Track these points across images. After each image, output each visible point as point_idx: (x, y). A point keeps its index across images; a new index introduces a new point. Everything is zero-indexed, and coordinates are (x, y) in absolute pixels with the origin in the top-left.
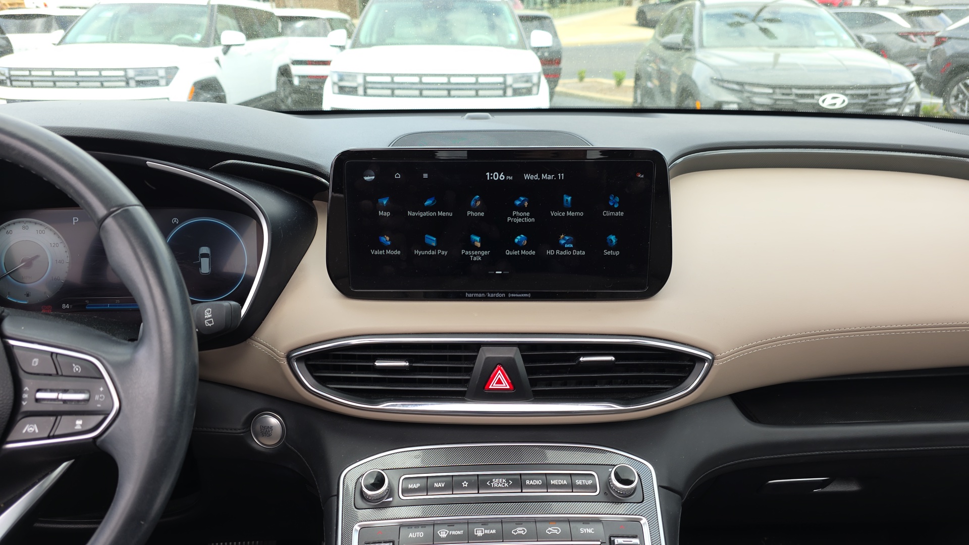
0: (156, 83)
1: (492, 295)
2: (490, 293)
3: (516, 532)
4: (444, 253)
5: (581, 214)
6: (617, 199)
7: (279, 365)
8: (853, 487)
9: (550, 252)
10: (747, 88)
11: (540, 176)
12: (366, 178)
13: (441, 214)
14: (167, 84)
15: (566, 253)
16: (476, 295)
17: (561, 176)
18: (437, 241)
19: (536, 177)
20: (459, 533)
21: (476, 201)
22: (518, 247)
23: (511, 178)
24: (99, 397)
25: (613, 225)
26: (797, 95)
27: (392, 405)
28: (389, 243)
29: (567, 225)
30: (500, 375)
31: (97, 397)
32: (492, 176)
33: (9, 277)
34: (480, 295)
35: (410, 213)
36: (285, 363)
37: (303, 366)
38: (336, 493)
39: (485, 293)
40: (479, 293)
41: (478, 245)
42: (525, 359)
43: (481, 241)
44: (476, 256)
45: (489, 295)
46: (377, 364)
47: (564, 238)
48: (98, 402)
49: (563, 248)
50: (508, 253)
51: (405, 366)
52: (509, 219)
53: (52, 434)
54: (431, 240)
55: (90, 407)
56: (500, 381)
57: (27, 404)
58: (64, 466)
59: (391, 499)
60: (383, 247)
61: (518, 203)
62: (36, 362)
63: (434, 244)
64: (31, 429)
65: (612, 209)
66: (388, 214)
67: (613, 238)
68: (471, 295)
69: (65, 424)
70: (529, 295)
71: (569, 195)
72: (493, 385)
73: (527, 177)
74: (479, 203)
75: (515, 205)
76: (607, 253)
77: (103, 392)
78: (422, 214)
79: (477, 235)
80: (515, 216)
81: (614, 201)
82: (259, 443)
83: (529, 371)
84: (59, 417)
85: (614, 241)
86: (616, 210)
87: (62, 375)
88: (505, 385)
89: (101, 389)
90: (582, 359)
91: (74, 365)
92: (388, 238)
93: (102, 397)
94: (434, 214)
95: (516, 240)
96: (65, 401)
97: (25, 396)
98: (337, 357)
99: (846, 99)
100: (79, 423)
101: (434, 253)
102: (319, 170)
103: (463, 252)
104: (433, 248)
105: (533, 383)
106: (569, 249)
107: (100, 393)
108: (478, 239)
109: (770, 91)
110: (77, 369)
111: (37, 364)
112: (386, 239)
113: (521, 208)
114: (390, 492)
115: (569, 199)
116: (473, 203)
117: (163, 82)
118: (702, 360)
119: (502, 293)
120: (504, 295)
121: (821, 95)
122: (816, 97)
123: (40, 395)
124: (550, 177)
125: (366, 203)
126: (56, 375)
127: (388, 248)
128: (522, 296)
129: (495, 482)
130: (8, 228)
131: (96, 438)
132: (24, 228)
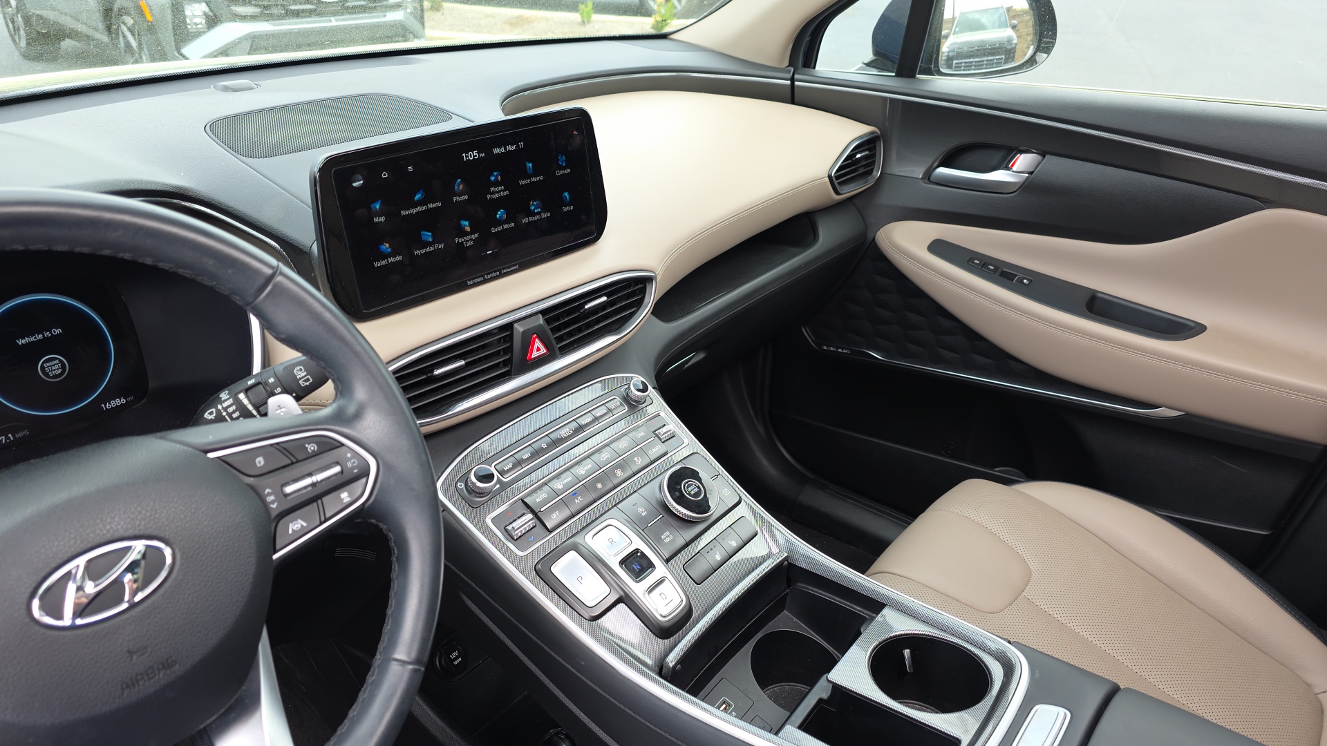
1: (489, 276)
2: (487, 274)
4: (441, 246)
5: (541, 178)
6: (564, 158)
9: (525, 221)
11: (505, 149)
12: (354, 185)
13: (431, 206)
15: (537, 217)
16: (476, 280)
17: (521, 144)
18: (433, 236)
19: (503, 150)
20: (569, 479)
21: (459, 186)
22: (500, 223)
23: (483, 155)
24: (352, 464)
25: (564, 183)
28: (389, 250)
29: (533, 191)
30: (538, 343)
31: (349, 465)
32: (468, 156)
34: (479, 280)
35: (403, 213)
39: (483, 276)
40: (477, 278)
41: (468, 229)
42: (549, 324)
43: (470, 225)
44: (468, 241)
45: (486, 277)
46: (437, 372)
47: (533, 204)
48: (354, 468)
49: (533, 214)
50: (494, 230)
51: (462, 365)
52: (489, 196)
53: (323, 519)
54: (427, 236)
55: (346, 477)
56: (539, 348)
57: (277, 506)
60: (385, 256)
61: (493, 178)
62: (260, 461)
63: (430, 240)
64: (296, 526)
65: (562, 168)
66: (382, 219)
67: (566, 194)
68: (472, 282)
69: (330, 504)
70: (517, 267)
71: (530, 162)
72: (535, 354)
73: (496, 151)
74: (461, 186)
75: (490, 181)
76: (565, 209)
77: (352, 457)
78: (414, 211)
79: (466, 220)
80: (493, 193)
81: (562, 160)
84: (320, 501)
85: (568, 197)
86: (564, 168)
87: (298, 461)
89: (349, 455)
90: (586, 307)
91: (307, 446)
92: (387, 245)
93: (354, 462)
94: (425, 208)
95: (498, 216)
96: (315, 485)
97: (269, 499)
100: (345, 496)
101: (432, 249)
103: (457, 240)
104: (430, 244)
105: (558, 341)
106: (539, 213)
107: (349, 459)
108: (467, 223)
110: (311, 447)
111: (262, 463)
112: (386, 247)
113: (496, 184)
115: (531, 165)
116: (456, 187)
118: (651, 279)
119: (495, 272)
120: (498, 273)
123: (287, 490)
124: (513, 148)
125: (361, 212)
126: (293, 463)
127: (389, 256)
128: (512, 269)
129: (564, 434)
131: (366, 503)
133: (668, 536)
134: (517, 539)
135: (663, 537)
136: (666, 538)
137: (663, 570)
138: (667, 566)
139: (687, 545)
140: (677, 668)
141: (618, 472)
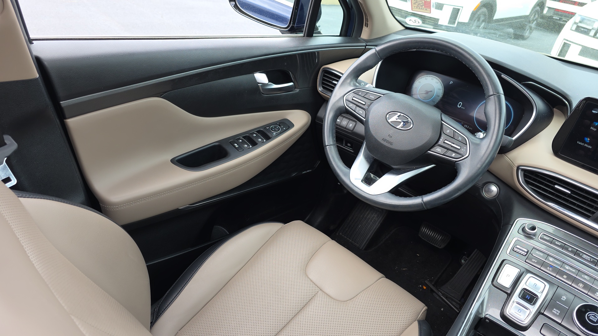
3: (584, 276)
7: (512, 169)
12: (593, 111)
20: (558, 263)
27: (553, 205)
28: (588, 142)
31: (462, 150)
33: (418, 95)
36: (515, 169)
37: (523, 173)
38: (512, 224)
46: (556, 186)
48: (462, 151)
51: (568, 193)
53: (443, 154)
55: (459, 151)
57: (440, 142)
59: (534, 237)
60: (584, 142)
62: (448, 131)
64: (438, 150)
66: (595, 130)
69: (449, 153)
82: (485, 195)
84: (448, 150)
92: (589, 139)
96: (452, 146)
97: (441, 140)
98: (538, 176)
100: (454, 155)
107: (464, 149)
110: (460, 138)
112: (588, 140)
114: (535, 235)
123: (446, 141)
125: (587, 122)
126: (453, 138)
127: (587, 143)
129: (584, 256)
130: (427, 78)
131: (456, 161)
132: (432, 79)
133: (557, 312)
134: (514, 251)
135: (554, 309)
136: (555, 311)
137: (534, 309)
138: (539, 313)
139: (560, 324)
140: (487, 320)
141: (581, 285)
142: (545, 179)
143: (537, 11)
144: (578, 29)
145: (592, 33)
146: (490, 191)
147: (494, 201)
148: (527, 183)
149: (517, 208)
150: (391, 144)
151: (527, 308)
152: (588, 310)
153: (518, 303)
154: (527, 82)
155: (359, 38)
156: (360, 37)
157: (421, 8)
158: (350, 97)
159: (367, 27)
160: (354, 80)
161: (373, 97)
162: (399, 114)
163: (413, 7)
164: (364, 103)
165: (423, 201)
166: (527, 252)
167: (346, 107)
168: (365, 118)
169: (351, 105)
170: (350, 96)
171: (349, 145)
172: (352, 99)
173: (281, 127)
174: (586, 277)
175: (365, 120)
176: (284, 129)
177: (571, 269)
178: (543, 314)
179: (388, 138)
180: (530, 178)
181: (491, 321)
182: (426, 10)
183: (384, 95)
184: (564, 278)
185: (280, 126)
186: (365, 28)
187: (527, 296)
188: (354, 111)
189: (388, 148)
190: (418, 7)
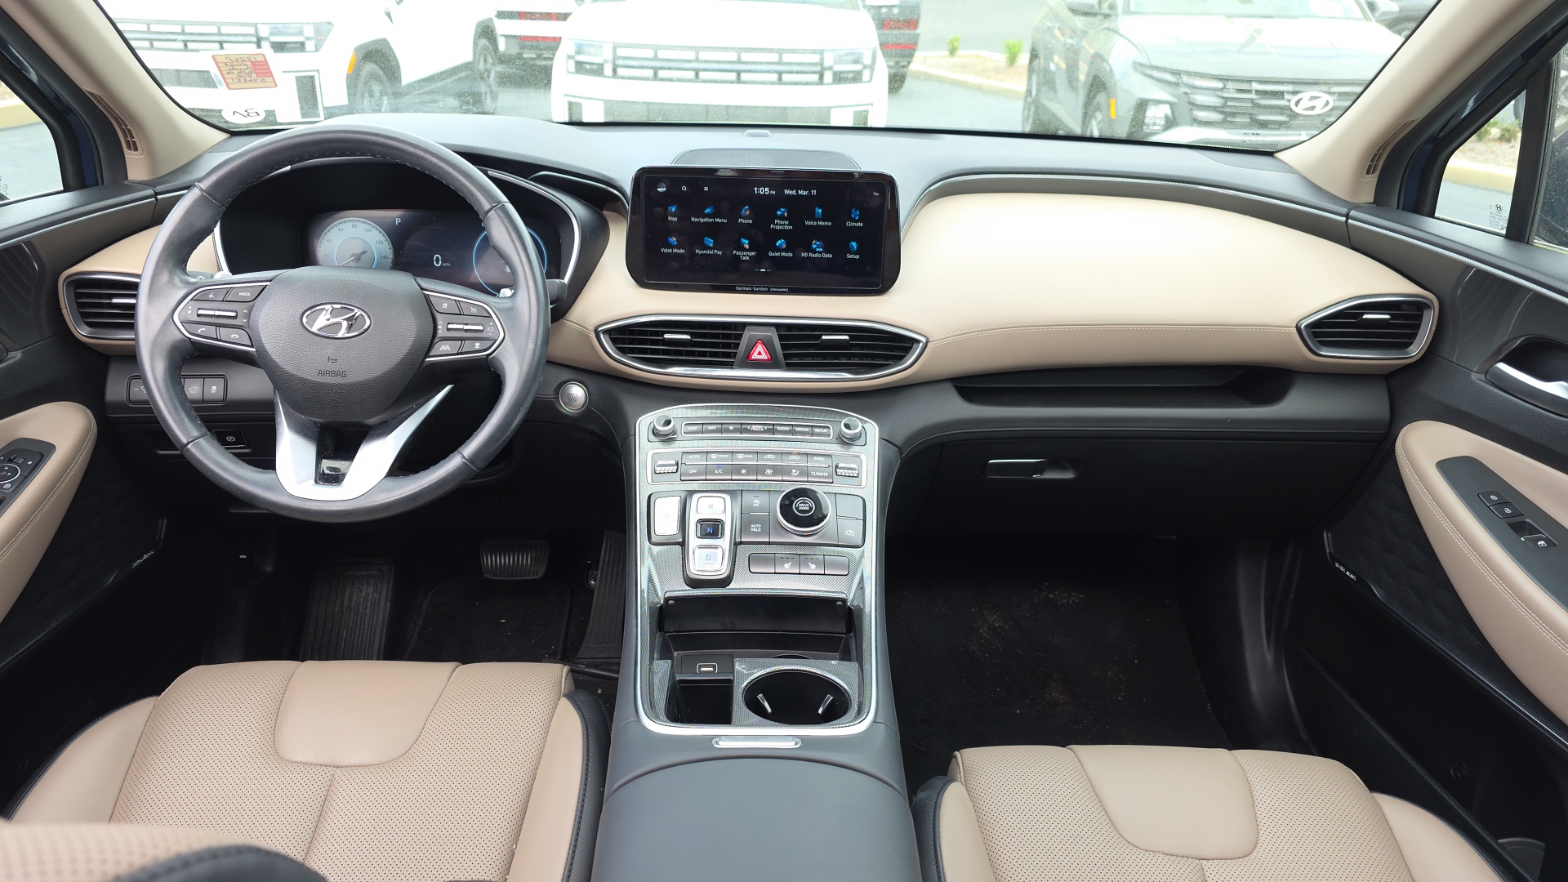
0: (301, 47)
1: (758, 288)
2: (756, 286)
3: (766, 457)
4: (720, 253)
5: (830, 224)
6: (858, 212)
7: (588, 337)
8: (1069, 475)
9: (804, 255)
10: (1185, 79)
11: (797, 192)
12: (659, 189)
13: (718, 220)
14: (317, 50)
15: (817, 255)
16: (745, 289)
17: (814, 192)
18: (714, 243)
19: (794, 192)
21: (746, 210)
22: (778, 249)
23: (774, 193)
24: (490, 329)
25: (854, 234)
26: (1258, 92)
27: (677, 370)
28: (676, 243)
29: (817, 233)
30: (760, 348)
31: (488, 329)
32: (759, 190)
34: (747, 289)
35: (693, 219)
36: (593, 335)
37: (608, 337)
38: (633, 434)
39: (752, 286)
40: (747, 286)
41: (747, 247)
42: (781, 338)
43: (749, 244)
44: (746, 256)
45: (755, 288)
46: (667, 336)
47: (815, 244)
48: (490, 332)
49: (814, 252)
50: (771, 254)
51: (688, 339)
52: (772, 226)
53: (460, 352)
54: (710, 242)
55: (484, 335)
56: (760, 353)
57: (441, 332)
58: (449, 387)
59: (675, 436)
60: (670, 246)
61: (779, 213)
62: (445, 305)
63: (711, 245)
64: (445, 348)
65: (854, 220)
66: (675, 219)
67: (854, 244)
68: (740, 289)
69: (467, 346)
70: (787, 290)
71: (820, 208)
72: (755, 356)
73: (787, 192)
74: (748, 212)
75: (777, 215)
76: (849, 256)
77: (492, 326)
78: (702, 220)
79: (746, 239)
80: (777, 224)
81: (856, 214)
82: (566, 410)
83: (783, 347)
84: (464, 341)
85: (855, 247)
86: (857, 221)
88: (764, 356)
89: (491, 324)
90: (824, 337)
91: (471, 308)
92: (675, 239)
93: (492, 329)
94: (712, 220)
95: (777, 244)
96: (466, 331)
97: (439, 327)
98: (632, 333)
99: (1330, 99)
100: (477, 345)
101: (711, 252)
102: (613, 183)
103: (734, 252)
104: (710, 248)
105: (786, 356)
106: (820, 252)
107: (490, 326)
108: (747, 242)
109: (1220, 85)
110: (474, 310)
111: (446, 307)
112: (673, 240)
113: (782, 218)
114: (674, 432)
115: (820, 211)
116: (743, 212)
117: (310, 46)
118: (918, 341)
119: (765, 286)
120: (766, 289)
121: (1295, 93)
122: (1287, 96)
123: (450, 326)
124: (805, 193)
125: (659, 210)
126: (461, 314)
127: (674, 247)
128: (782, 290)
129: (754, 428)
130: (340, 226)
131: (488, 355)
132: (353, 226)
133: (757, 528)
134: (657, 473)
135: (752, 526)
136: (755, 528)
137: (725, 542)
138: (736, 544)
139: (769, 543)
140: (670, 602)
141: (769, 472)
142: (645, 333)
143: (486, 48)
144: (581, 67)
145: (608, 70)
146: (571, 400)
147: (588, 412)
148: (623, 351)
149: (629, 404)
150: (343, 374)
151: (716, 547)
152: (793, 499)
153: (700, 547)
154: (537, 174)
155: (126, 182)
156: (127, 179)
157: (248, 79)
158: (189, 312)
159: (136, 149)
160: (178, 272)
161: (246, 295)
162: (328, 307)
163: (229, 81)
164: (233, 314)
165: (464, 457)
166: (677, 464)
167: (190, 339)
168: (252, 346)
169: (201, 330)
170: (189, 310)
171: (230, 439)
172: (199, 315)
173: (16, 463)
174: (770, 456)
175: (254, 350)
176: (30, 463)
177: (746, 456)
178: (741, 543)
179: (330, 366)
180: (623, 341)
181: (677, 599)
182: (263, 81)
183: (270, 281)
184: (743, 475)
185: (11, 461)
186: (130, 156)
187: (709, 529)
188: (217, 340)
189: (340, 386)
190: (242, 79)
